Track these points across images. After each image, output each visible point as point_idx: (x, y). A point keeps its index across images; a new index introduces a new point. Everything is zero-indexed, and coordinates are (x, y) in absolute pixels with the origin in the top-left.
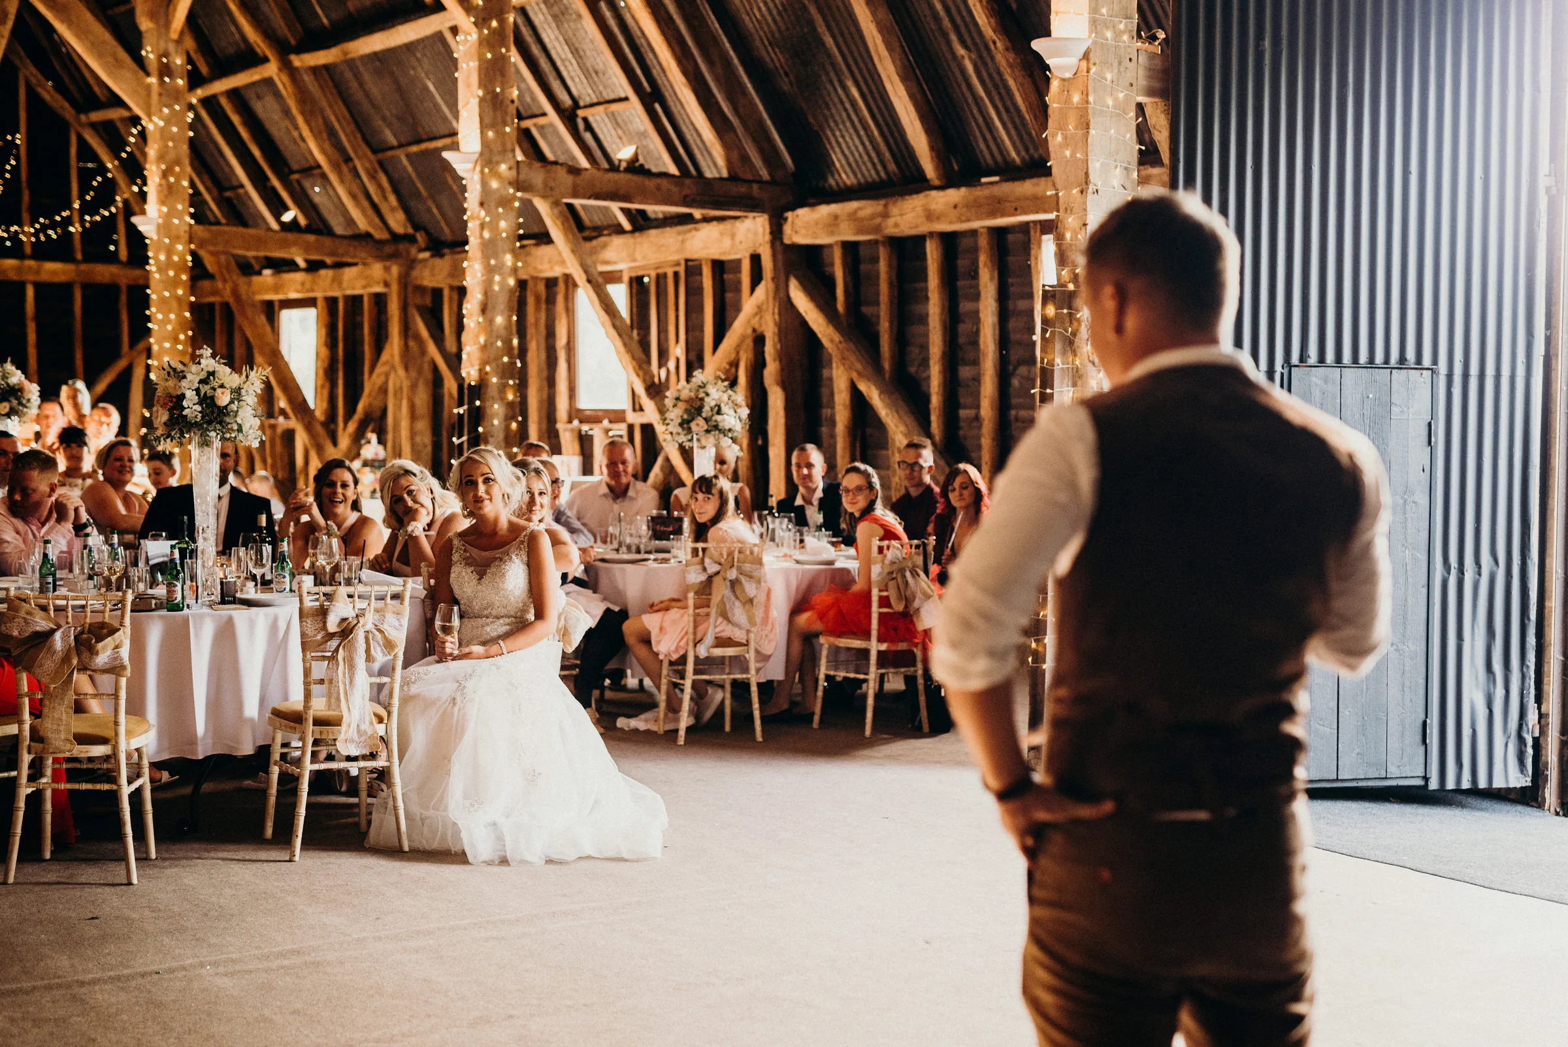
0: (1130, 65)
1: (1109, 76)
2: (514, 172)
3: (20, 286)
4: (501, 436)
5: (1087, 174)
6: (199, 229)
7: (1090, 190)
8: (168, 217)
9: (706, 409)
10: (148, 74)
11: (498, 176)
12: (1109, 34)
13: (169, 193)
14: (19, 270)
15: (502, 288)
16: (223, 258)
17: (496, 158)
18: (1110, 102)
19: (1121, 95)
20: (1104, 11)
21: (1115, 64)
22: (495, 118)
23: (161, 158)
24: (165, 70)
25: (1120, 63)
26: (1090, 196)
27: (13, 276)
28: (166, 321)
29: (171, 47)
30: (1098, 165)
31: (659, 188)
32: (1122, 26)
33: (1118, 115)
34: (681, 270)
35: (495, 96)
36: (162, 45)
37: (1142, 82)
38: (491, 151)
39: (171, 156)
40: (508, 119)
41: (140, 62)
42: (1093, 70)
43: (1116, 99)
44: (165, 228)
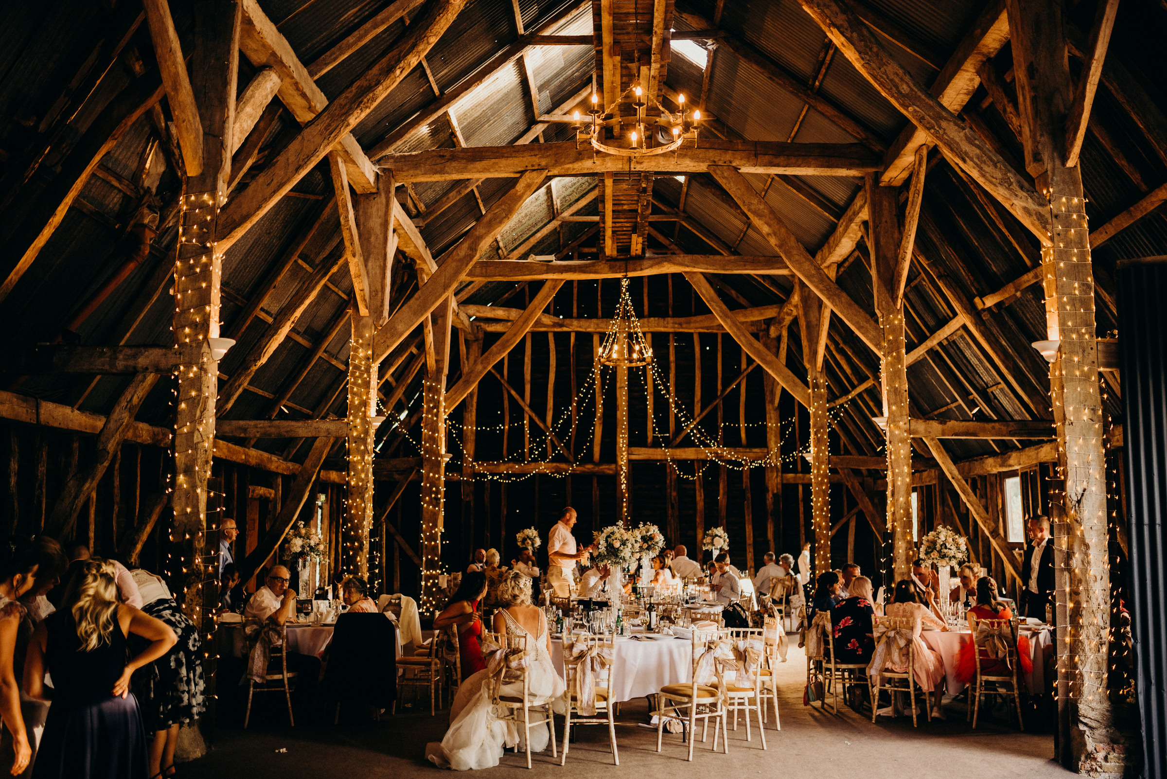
0: (1091, 351)
1: (1076, 359)
2: (908, 426)
3: (797, 485)
4: (904, 558)
5: (1064, 415)
6: (834, 458)
7: (1067, 423)
8: (818, 453)
9: (938, 546)
10: (809, 388)
11: (899, 428)
12: (1074, 336)
13: (818, 441)
14: (794, 478)
15: (902, 484)
16: (846, 471)
17: (898, 419)
18: (1078, 373)
19: (1086, 369)
20: (1070, 324)
21: (1081, 351)
22: (896, 399)
23: (814, 426)
24: (816, 386)
25: (1084, 351)
26: (1067, 427)
27: (791, 481)
28: (817, 501)
29: (818, 375)
30: (1071, 409)
31: (993, 428)
32: (1083, 331)
33: (1084, 380)
34: (1037, 468)
35: (896, 389)
36: (814, 374)
37: (1101, 359)
38: (894, 416)
39: (819, 424)
40: (904, 400)
41: (806, 383)
42: (1064, 356)
43: (1083, 371)
44: (817, 458)
